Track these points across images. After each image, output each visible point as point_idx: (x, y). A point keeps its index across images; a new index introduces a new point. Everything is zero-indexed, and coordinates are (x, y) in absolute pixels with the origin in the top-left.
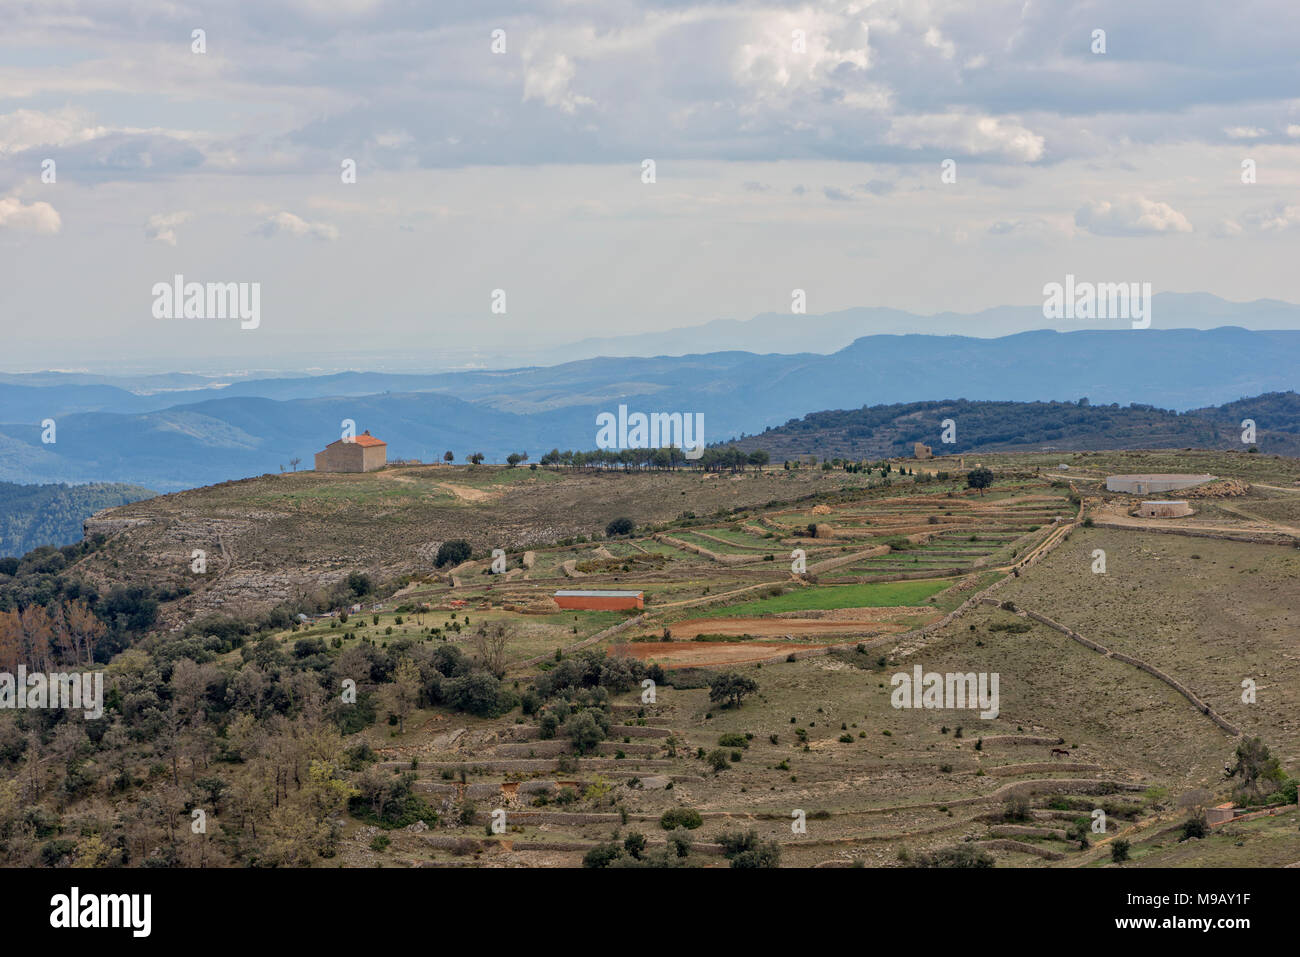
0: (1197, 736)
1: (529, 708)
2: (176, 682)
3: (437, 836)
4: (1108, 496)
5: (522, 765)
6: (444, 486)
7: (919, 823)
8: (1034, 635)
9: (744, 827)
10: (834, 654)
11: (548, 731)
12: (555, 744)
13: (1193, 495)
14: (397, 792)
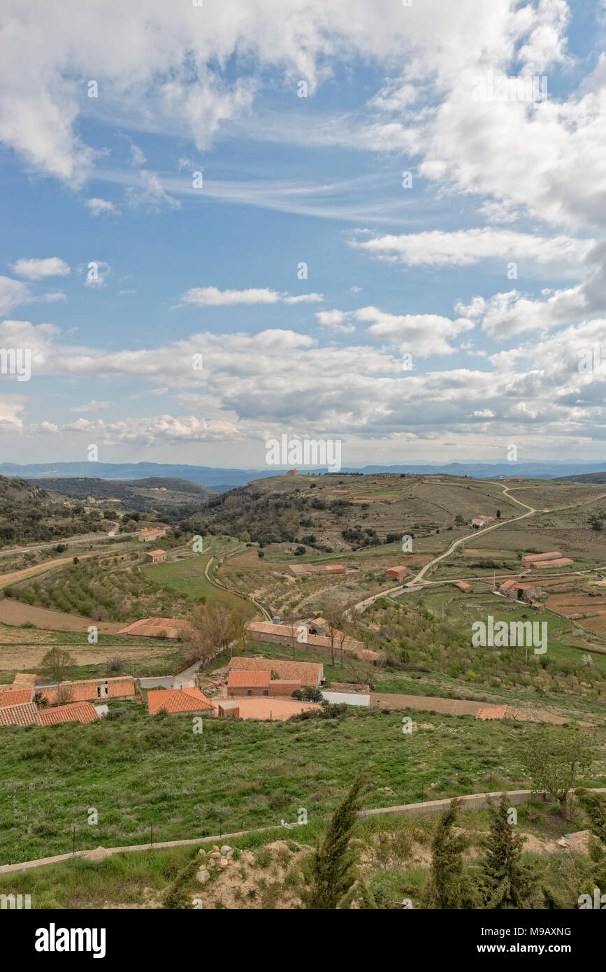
0: (446, 516)
1: (330, 509)
2: (269, 503)
3: (315, 529)
4: (425, 479)
5: (328, 518)
6: (308, 478)
7: (400, 528)
8: (416, 499)
9: (370, 528)
10: (382, 502)
11: (333, 512)
12: (335, 514)
13: (440, 479)
14: (308, 521)
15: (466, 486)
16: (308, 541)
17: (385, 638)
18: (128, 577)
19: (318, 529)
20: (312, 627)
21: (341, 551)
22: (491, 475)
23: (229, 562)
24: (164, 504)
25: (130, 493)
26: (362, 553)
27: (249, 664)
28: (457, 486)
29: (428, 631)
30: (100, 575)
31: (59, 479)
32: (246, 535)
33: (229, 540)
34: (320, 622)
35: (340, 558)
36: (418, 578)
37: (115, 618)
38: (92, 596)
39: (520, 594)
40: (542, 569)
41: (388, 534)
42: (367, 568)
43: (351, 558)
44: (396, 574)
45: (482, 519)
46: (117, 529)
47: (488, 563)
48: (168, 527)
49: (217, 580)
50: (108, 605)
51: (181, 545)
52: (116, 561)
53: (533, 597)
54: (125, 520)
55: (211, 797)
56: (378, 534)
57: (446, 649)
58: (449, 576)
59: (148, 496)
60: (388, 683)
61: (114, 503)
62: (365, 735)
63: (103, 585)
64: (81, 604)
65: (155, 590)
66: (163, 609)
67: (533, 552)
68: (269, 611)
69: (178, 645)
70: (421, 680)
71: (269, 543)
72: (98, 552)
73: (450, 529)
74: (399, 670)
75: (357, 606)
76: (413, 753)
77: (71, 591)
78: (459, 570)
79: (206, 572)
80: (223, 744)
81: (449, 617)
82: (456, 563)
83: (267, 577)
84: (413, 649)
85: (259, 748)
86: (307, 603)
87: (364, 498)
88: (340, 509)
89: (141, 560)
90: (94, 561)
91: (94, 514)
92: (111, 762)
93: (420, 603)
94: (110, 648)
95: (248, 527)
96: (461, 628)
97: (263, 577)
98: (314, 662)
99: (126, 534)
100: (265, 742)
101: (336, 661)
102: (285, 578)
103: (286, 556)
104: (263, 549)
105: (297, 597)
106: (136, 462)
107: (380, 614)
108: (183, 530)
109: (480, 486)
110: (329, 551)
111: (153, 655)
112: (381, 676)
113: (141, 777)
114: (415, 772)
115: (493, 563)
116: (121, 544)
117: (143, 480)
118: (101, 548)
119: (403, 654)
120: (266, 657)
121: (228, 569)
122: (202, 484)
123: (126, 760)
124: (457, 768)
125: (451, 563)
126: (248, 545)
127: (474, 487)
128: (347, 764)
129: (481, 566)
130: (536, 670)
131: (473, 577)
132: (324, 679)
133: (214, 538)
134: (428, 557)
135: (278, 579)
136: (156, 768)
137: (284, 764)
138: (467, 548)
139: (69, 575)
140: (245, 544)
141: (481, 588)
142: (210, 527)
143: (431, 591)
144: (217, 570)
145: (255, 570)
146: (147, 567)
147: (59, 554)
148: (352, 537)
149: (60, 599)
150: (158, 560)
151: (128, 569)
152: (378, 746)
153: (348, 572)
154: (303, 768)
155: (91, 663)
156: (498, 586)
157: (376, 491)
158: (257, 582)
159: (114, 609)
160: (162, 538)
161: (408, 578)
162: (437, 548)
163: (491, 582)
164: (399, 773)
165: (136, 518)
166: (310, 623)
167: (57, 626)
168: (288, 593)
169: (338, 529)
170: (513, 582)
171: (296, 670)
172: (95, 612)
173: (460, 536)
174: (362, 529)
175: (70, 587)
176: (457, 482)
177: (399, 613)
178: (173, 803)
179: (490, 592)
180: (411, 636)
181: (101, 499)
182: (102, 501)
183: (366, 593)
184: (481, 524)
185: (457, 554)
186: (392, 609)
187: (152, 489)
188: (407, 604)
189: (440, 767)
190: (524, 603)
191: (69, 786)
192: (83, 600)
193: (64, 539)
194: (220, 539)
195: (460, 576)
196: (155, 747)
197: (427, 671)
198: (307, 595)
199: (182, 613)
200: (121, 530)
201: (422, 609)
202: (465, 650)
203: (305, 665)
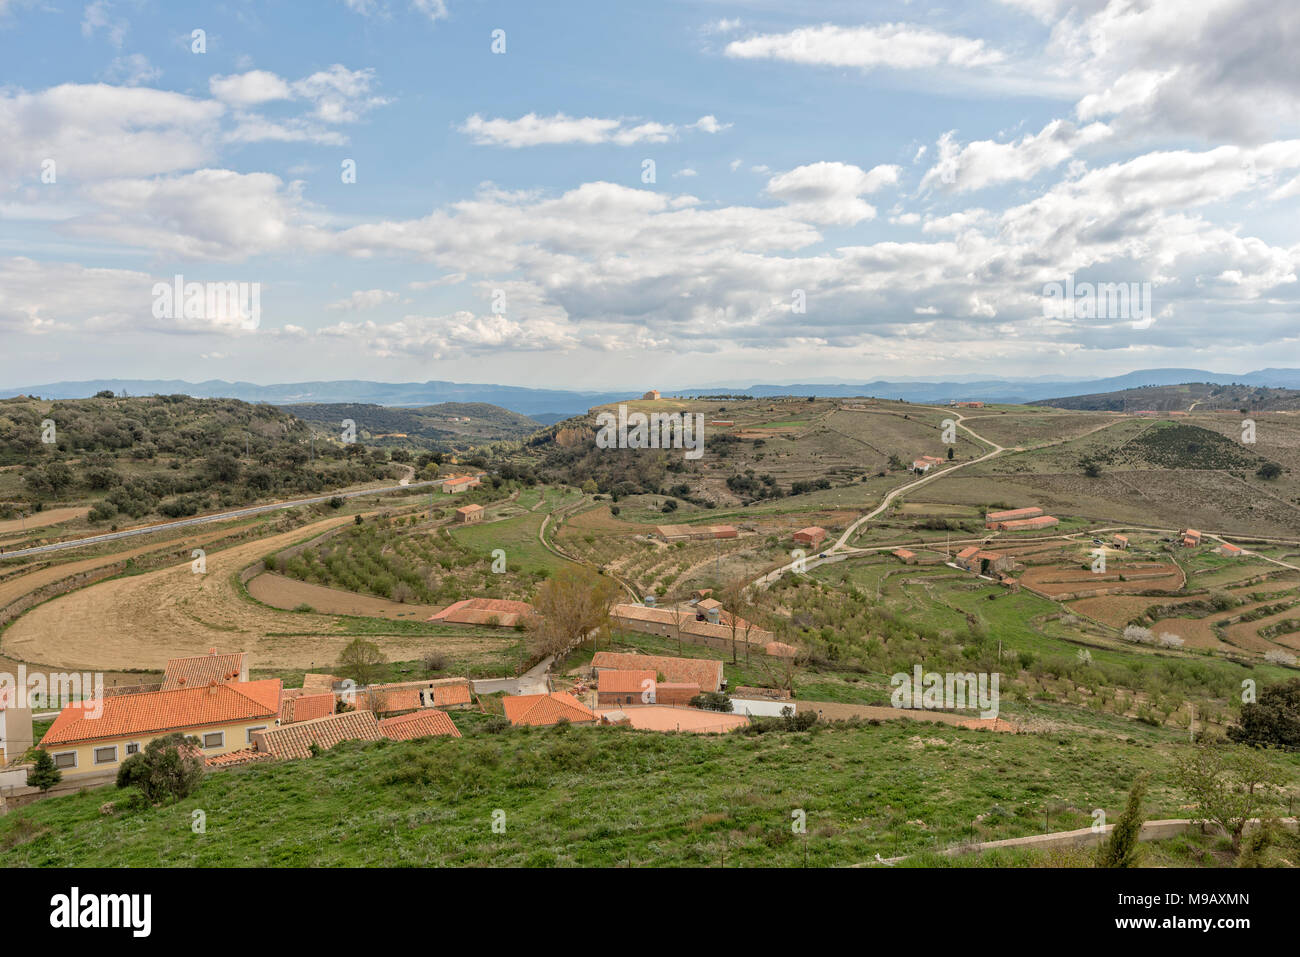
0: (875, 456)
3: (688, 476)
4: (843, 404)
5: (707, 459)
6: (674, 403)
7: (809, 475)
8: (831, 433)
9: (766, 474)
10: (782, 437)
11: (714, 452)
12: (716, 455)
13: (865, 404)
14: (679, 464)
15: (903, 413)
16: (678, 493)
17: (800, 627)
18: (434, 542)
19: (694, 475)
20: (699, 612)
21: (727, 506)
22: (933, 399)
23: (572, 521)
24: (467, 440)
25: (418, 425)
26: (758, 508)
27: (620, 661)
28: (889, 414)
29: (860, 617)
30: (394, 540)
31: (318, 405)
32: (592, 484)
33: (568, 491)
34: (710, 605)
35: (727, 516)
36: (840, 543)
37: (422, 598)
38: (387, 568)
39: (986, 565)
40: (1016, 532)
41: (793, 481)
42: (768, 529)
43: (743, 516)
44: (808, 537)
45: (927, 461)
46: (411, 475)
47: (938, 523)
48: (483, 473)
49: (558, 547)
50: (411, 581)
51: (503, 498)
52: (414, 520)
53: (1003, 571)
54: (423, 463)
55: (667, 834)
56: (778, 482)
57: (885, 642)
58: (882, 540)
59: (444, 430)
60: (813, 687)
61: (397, 438)
62: (852, 754)
63: (399, 553)
64: (372, 580)
65: (474, 561)
66: (488, 586)
67: (1002, 507)
68: (636, 589)
69: (517, 635)
70: (858, 683)
71: (625, 494)
72: (388, 508)
73: (882, 475)
74: (826, 670)
75: (759, 582)
76: (928, 777)
77: (357, 561)
78: (898, 533)
79: (541, 536)
80: (658, 764)
81: (886, 598)
82: (892, 522)
83: (627, 542)
84: (840, 642)
85: (709, 770)
86: (687, 579)
87: (757, 431)
88: (724, 448)
89: (449, 519)
90: (383, 520)
91: (378, 455)
92: (511, 787)
93: (845, 579)
94: (423, 640)
95: (592, 473)
96: (904, 612)
97: (621, 542)
98: (707, 659)
99: (425, 483)
100: (716, 762)
101: (738, 659)
102: (653, 544)
103: (650, 514)
104: (618, 503)
105: (673, 571)
106: (424, 381)
107: (790, 594)
108: (503, 477)
109: (923, 413)
110: (710, 506)
111: (485, 651)
112: (803, 678)
113: (558, 807)
114: (938, 802)
115: (945, 523)
116: (419, 496)
117: (437, 406)
118: (392, 503)
119: (830, 648)
120: (640, 651)
121: (573, 532)
122: (520, 412)
123: (531, 785)
124: (994, 797)
125: (885, 522)
126: (596, 499)
127: (915, 415)
128: (838, 791)
129: (928, 528)
130: (1015, 671)
131: (918, 543)
132: (725, 682)
133: (548, 488)
134: (852, 515)
135: (643, 545)
136: (575, 796)
137: (752, 791)
138: (907, 502)
139: (351, 539)
140: (591, 496)
141: (929, 557)
142: (541, 473)
143: (860, 562)
144: (556, 533)
145: (609, 533)
146: (458, 529)
147: (334, 510)
148: (742, 486)
149: (343, 573)
150: (472, 518)
151: (432, 531)
152: (876, 768)
153: (740, 535)
154: (779, 796)
155: (398, 660)
156: (953, 555)
157: (773, 421)
158: (614, 548)
159: (421, 586)
160: (475, 488)
161: (827, 543)
162: (865, 502)
163: (943, 549)
164: (915, 803)
165: (437, 460)
166: (695, 606)
167: (346, 610)
168: (660, 565)
169: (723, 476)
170: (976, 549)
171: (687, 670)
172: (394, 591)
173: (897, 486)
174: (756, 476)
175: (355, 556)
176: (890, 409)
177: (816, 593)
178: (619, 840)
179: (942, 564)
180: (835, 624)
181: (380, 433)
182: (380, 437)
183: (768, 564)
184: (926, 469)
185: (894, 511)
186: (807, 587)
187: (450, 420)
188: (827, 579)
189: (970, 795)
190: (990, 579)
191: (461, 818)
192: (376, 574)
193: (339, 490)
194: (556, 489)
195: (899, 541)
196: (565, 769)
197: (865, 672)
198: (686, 567)
199: (516, 592)
200: (417, 477)
201: (848, 586)
202: (914, 644)
203: (699, 663)
